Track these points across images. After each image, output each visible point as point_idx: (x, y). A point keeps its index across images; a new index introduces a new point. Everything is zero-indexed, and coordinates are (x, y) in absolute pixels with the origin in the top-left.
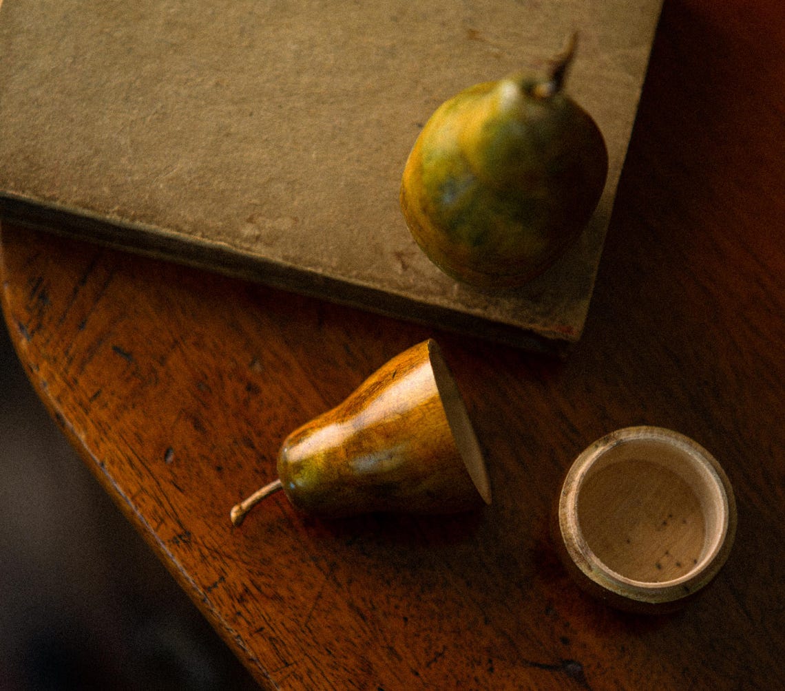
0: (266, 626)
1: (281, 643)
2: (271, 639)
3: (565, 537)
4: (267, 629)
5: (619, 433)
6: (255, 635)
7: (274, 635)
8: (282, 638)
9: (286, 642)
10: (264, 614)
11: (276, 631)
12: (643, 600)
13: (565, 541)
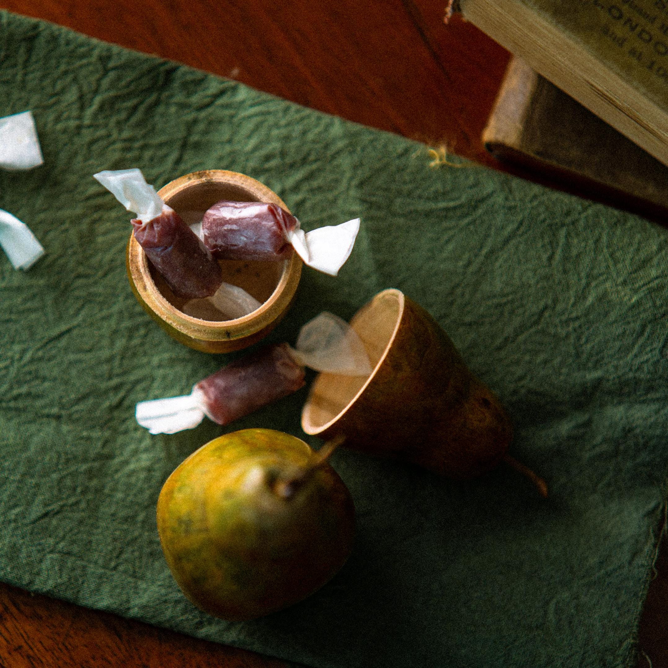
0: (24, 644)
1: (39, 662)
2: (29, 657)
3: (132, 253)
4: (26, 647)
5: (214, 172)
6: (14, 653)
7: (31, 653)
8: (39, 656)
9: (44, 660)
10: (22, 632)
11: (35, 649)
12: (184, 331)
13: (130, 256)
